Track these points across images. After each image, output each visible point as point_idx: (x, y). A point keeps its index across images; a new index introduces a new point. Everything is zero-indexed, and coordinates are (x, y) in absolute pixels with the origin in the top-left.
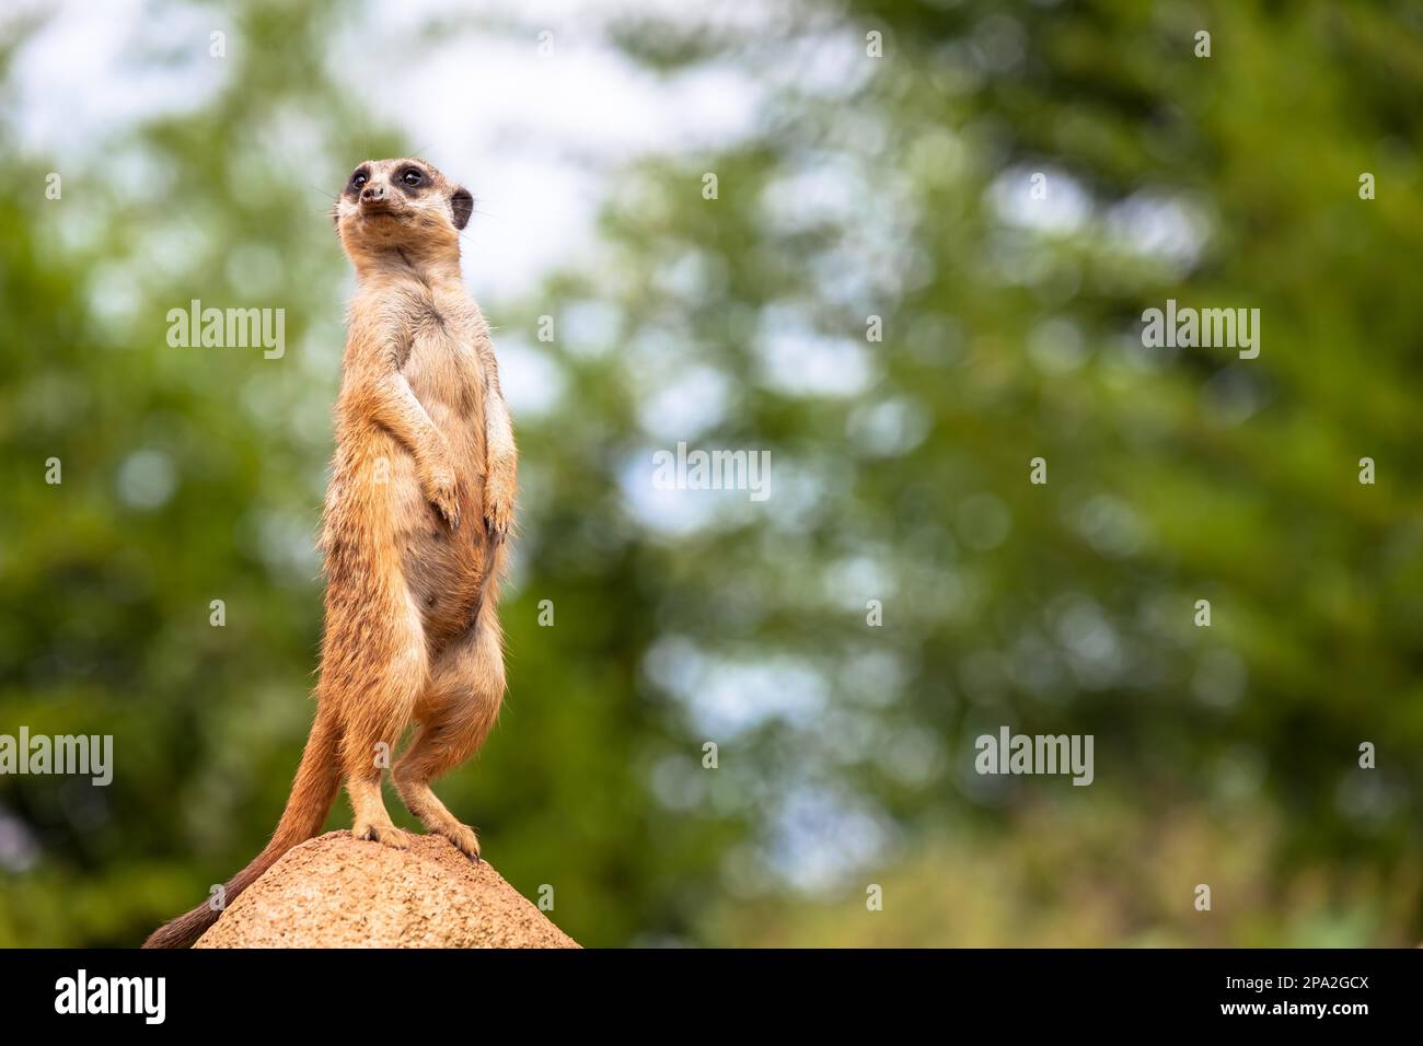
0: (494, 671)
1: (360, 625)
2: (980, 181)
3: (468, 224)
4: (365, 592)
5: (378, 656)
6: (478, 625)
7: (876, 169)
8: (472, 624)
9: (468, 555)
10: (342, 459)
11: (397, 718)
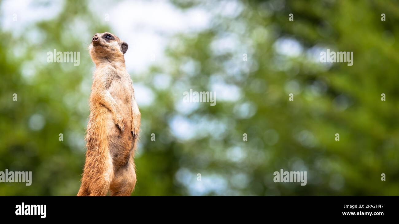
0: (133, 176)
1: (95, 162)
2: (272, 41)
3: (126, 52)
4: (98, 152)
5: (100, 171)
6: (129, 163)
7: (243, 38)
8: (127, 162)
9: (127, 143)
10: (92, 115)
11: (105, 189)
